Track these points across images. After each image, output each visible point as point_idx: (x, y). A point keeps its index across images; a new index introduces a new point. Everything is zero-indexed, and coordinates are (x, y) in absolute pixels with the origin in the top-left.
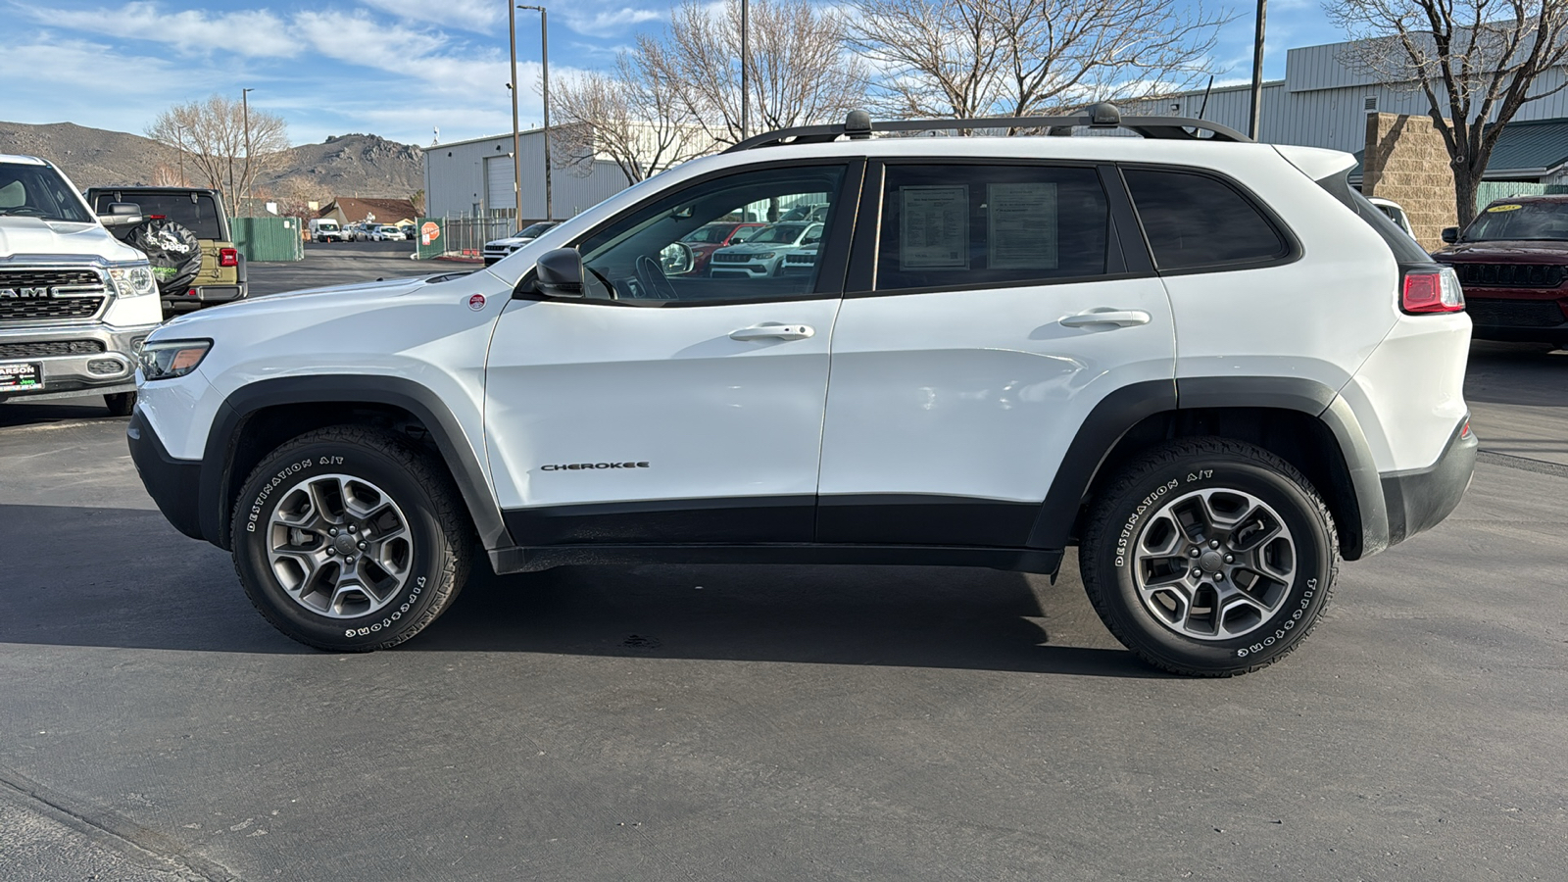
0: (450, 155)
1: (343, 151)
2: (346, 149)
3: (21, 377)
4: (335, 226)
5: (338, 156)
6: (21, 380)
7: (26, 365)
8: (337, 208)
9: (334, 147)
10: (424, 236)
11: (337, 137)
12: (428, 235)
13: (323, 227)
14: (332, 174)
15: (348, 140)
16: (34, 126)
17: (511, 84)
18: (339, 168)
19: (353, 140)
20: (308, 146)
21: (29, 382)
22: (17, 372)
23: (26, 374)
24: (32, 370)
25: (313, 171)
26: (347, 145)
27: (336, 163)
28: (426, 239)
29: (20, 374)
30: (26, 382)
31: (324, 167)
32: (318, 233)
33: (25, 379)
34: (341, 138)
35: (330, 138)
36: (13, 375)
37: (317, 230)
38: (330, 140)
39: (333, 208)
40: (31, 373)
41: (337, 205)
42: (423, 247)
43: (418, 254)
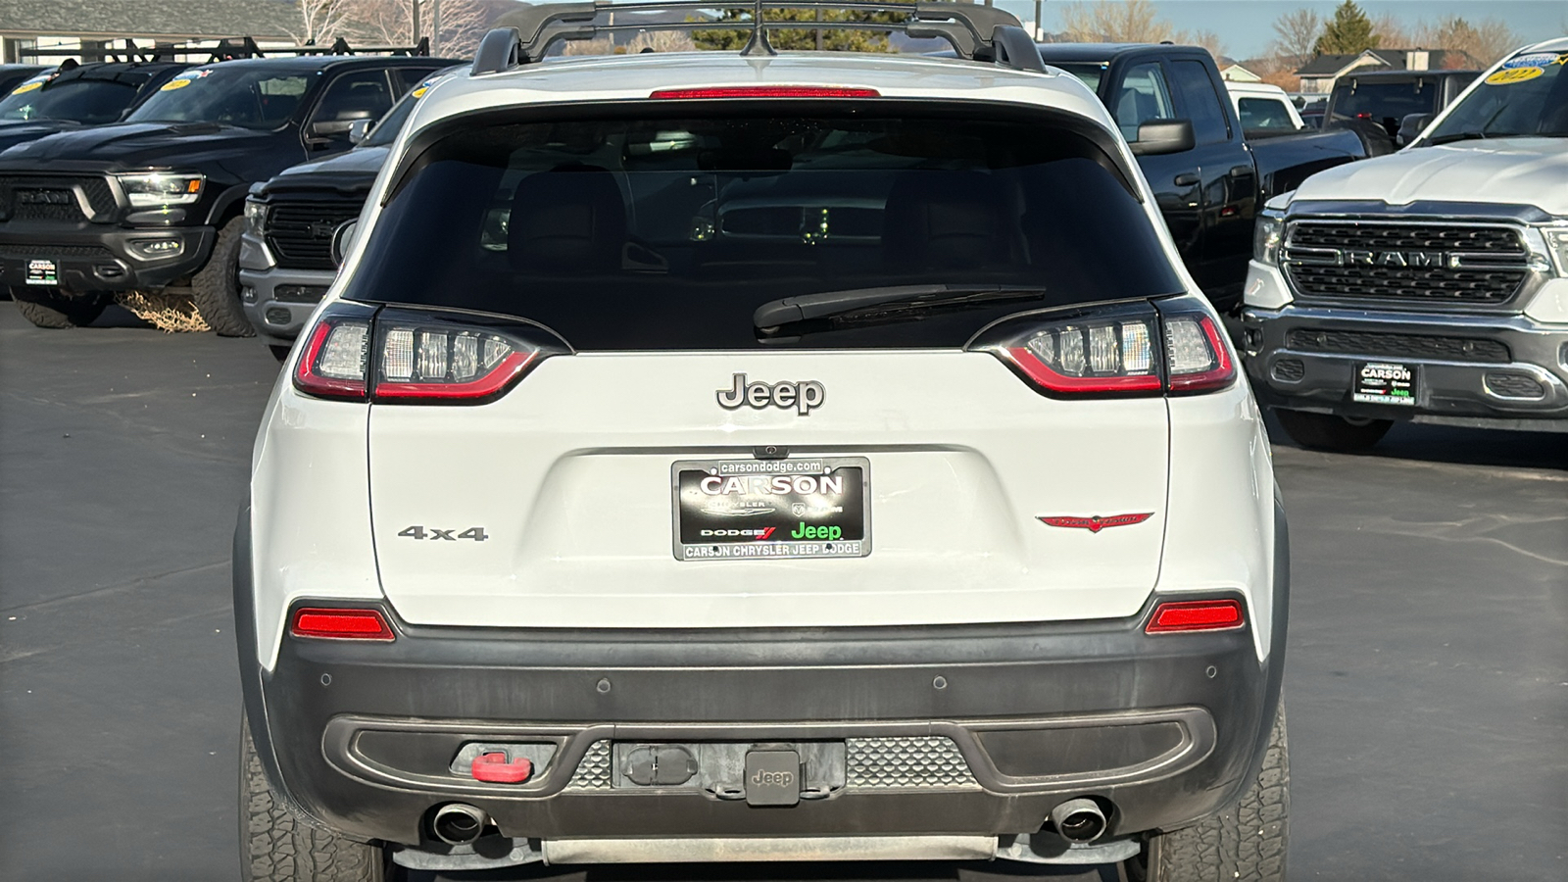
3: (1394, 384)
6: (1392, 389)
7: (1401, 368)
21: (1402, 392)
22: (1389, 376)
23: (1400, 380)
24: (1408, 376)
29: (1393, 379)
30: (1398, 392)
33: (1399, 388)
36: (1385, 380)
40: (1405, 381)
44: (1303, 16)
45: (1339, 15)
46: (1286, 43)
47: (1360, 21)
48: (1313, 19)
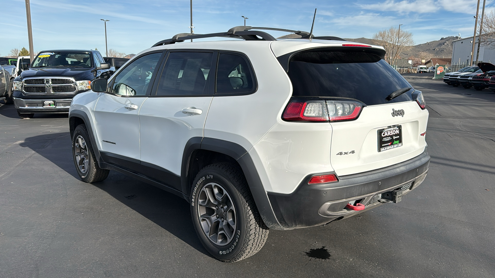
0: (462, 43)
1: (446, 42)
2: (447, 42)
4: (425, 68)
5: (444, 44)
8: (431, 62)
9: (443, 41)
10: (438, 71)
11: (444, 38)
12: (439, 71)
13: (421, 68)
14: (440, 50)
15: (448, 39)
16: (354, 39)
17: (475, 16)
18: (443, 48)
19: (450, 39)
20: (434, 41)
25: (434, 50)
26: (447, 41)
27: (443, 47)
28: (438, 72)
31: (438, 48)
32: (419, 70)
34: (446, 38)
35: (442, 38)
37: (419, 69)
38: (442, 39)
39: (430, 62)
41: (431, 61)
42: (437, 75)
43: (435, 77)
44: (16, 50)
45: (22, 50)
46: (13, 54)
47: (26, 51)
48: (18, 50)
